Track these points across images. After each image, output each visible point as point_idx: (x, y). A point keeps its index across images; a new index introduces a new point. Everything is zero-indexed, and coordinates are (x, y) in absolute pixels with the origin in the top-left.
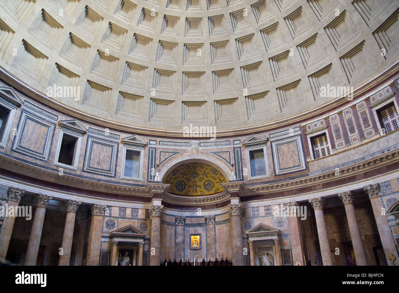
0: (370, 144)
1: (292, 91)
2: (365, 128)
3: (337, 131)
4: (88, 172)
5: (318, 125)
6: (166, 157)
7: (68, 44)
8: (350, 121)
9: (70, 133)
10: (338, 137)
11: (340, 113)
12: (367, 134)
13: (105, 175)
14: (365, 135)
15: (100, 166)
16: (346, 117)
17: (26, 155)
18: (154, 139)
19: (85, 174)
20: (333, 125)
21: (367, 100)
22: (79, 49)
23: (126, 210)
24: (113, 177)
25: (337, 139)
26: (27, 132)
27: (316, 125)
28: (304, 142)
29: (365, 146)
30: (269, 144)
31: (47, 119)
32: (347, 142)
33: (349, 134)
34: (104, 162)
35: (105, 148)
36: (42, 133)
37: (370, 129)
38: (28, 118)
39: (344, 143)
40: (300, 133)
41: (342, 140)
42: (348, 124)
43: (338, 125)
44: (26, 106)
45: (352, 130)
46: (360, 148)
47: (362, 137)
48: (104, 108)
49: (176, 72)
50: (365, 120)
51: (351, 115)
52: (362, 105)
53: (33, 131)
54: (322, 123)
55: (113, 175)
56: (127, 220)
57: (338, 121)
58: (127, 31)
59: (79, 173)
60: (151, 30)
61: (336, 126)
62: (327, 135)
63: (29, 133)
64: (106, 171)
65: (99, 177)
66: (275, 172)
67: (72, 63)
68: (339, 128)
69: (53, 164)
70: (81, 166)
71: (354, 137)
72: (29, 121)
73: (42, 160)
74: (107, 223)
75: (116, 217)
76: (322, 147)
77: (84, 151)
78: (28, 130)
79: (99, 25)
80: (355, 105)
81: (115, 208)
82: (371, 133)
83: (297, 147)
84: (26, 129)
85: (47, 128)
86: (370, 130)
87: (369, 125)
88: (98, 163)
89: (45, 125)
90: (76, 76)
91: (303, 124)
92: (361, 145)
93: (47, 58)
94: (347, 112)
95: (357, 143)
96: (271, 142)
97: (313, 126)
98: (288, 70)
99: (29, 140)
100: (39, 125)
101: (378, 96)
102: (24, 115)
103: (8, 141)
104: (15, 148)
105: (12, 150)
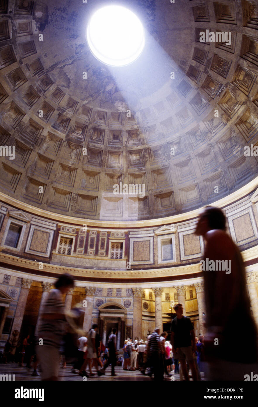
0: (100, 261)
1: (61, 195)
2: (101, 249)
3: (82, 241)
5: (70, 230)
8: (92, 240)
10: (81, 246)
11: (88, 231)
12: (101, 253)
14: (99, 254)
16: (91, 236)
20: (80, 236)
21: (109, 233)
25: (79, 247)
27: (68, 230)
28: (55, 238)
29: (96, 260)
30: (29, 224)
32: (86, 252)
33: (89, 247)
39: (83, 252)
40: (55, 229)
41: (83, 250)
42: (91, 241)
43: (83, 238)
45: (92, 247)
46: (93, 260)
47: (96, 253)
50: (103, 245)
51: (95, 236)
52: (105, 234)
54: (73, 231)
57: (85, 235)
62: (74, 241)
66: (25, 250)
71: (91, 251)
76: (65, 247)
80: (100, 231)
82: (103, 254)
83: (49, 238)
86: (103, 252)
87: (103, 249)
91: (60, 224)
94: (93, 233)
95: (92, 256)
96: (31, 224)
97: (66, 229)
101: (116, 234)
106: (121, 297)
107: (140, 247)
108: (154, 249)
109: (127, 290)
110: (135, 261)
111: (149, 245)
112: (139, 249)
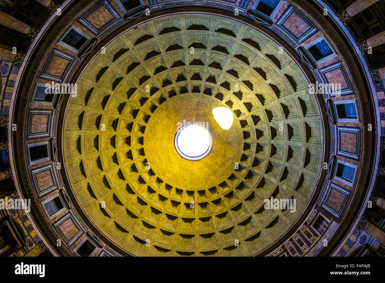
0: (316, 245)
1: (256, 240)
2: (309, 239)
3: (292, 250)
5: (278, 252)
7: (110, 199)
8: (299, 241)
9: (91, 241)
11: (291, 240)
12: (312, 241)
16: (295, 240)
17: (59, 234)
20: (288, 248)
21: (306, 224)
22: (116, 204)
26: (66, 224)
27: (276, 253)
29: (313, 248)
31: (81, 226)
32: (301, 253)
33: (300, 248)
36: (74, 231)
37: (313, 237)
38: (70, 217)
39: (299, 255)
42: (298, 243)
44: (73, 212)
45: (302, 245)
47: (309, 244)
48: (120, 241)
49: (174, 234)
50: (309, 235)
51: (298, 237)
52: (304, 228)
53: (69, 226)
54: (280, 250)
57: (291, 244)
58: (147, 204)
60: (162, 207)
61: (291, 247)
63: (67, 225)
67: (109, 209)
68: (293, 248)
69: (73, 250)
71: (305, 247)
72: (70, 219)
73: (67, 244)
78: (67, 223)
79: (131, 196)
80: (299, 230)
82: (314, 239)
85: (78, 231)
89: (78, 228)
90: (109, 216)
92: (310, 250)
93: (96, 199)
94: (296, 237)
95: (307, 250)
98: (251, 229)
99: (65, 228)
100: (75, 226)
101: (311, 218)
102: (69, 214)
103: (54, 219)
104: (55, 225)
105: (53, 224)
106: (354, 243)
107: (332, 200)
108: (340, 187)
109: (354, 234)
110: (339, 211)
111: (335, 190)
112: (333, 202)
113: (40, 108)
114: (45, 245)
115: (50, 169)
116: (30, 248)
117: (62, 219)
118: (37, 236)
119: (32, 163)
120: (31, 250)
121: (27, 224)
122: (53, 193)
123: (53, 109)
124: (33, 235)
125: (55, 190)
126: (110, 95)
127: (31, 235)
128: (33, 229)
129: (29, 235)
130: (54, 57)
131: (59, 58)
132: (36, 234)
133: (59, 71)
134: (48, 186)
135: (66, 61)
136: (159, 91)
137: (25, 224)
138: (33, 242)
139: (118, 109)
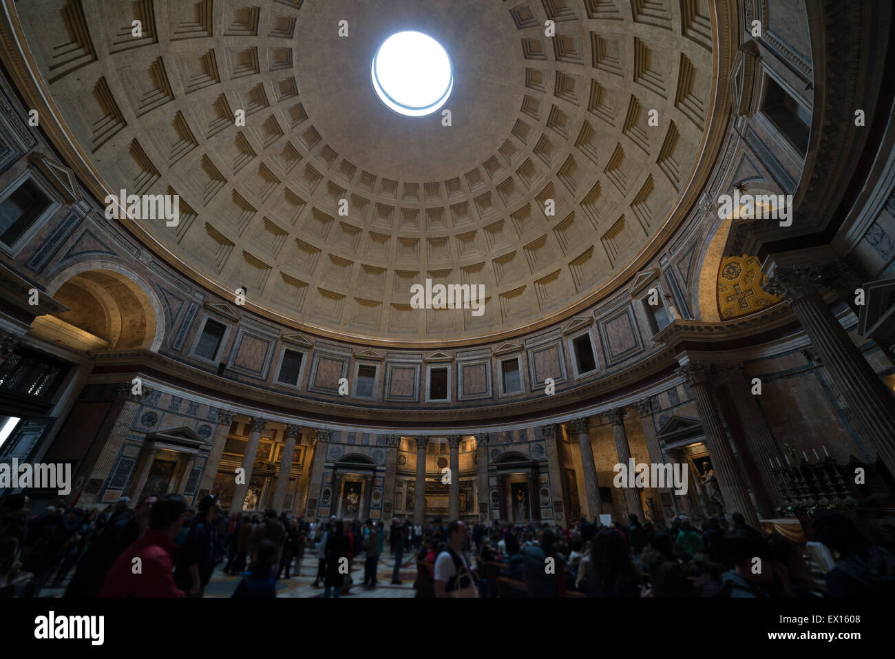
4: (615, 365)
6: (687, 266)
9: (578, 335)
13: (633, 356)
15: (623, 348)
18: (661, 254)
19: (610, 370)
23: (676, 390)
24: (644, 351)
26: (539, 366)
31: (552, 339)
34: (626, 338)
35: (620, 321)
36: (553, 356)
38: (534, 353)
44: (529, 344)
53: (544, 360)
55: (642, 349)
56: (684, 406)
59: (603, 373)
63: (541, 365)
64: (632, 348)
65: (627, 362)
67: (547, 266)
69: (574, 380)
70: (604, 362)
72: (536, 355)
74: (660, 423)
75: (669, 409)
77: (599, 342)
81: (662, 395)
84: (537, 364)
85: (556, 348)
88: (621, 345)
89: (552, 347)
90: (558, 272)
93: (525, 287)
99: (543, 372)
100: (547, 351)
102: (530, 352)
103: (526, 385)
104: (534, 388)
105: (532, 391)
113: (382, 384)
114: (548, 425)
115: (464, 367)
116: (544, 457)
117: (532, 370)
118: (536, 430)
119: (449, 399)
120: (547, 455)
121: (516, 438)
122: (494, 370)
123: (384, 363)
124: (531, 437)
125: (491, 363)
126: (362, 265)
127: (530, 440)
128: (525, 430)
129: (529, 442)
130: (318, 385)
131: (318, 377)
132: (533, 430)
133: (335, 369)
134: (484, 375)
135: (321, 365)
136: (332, 181)
137: (515, 441)
138: (539, 443)
139: (383, 242)
